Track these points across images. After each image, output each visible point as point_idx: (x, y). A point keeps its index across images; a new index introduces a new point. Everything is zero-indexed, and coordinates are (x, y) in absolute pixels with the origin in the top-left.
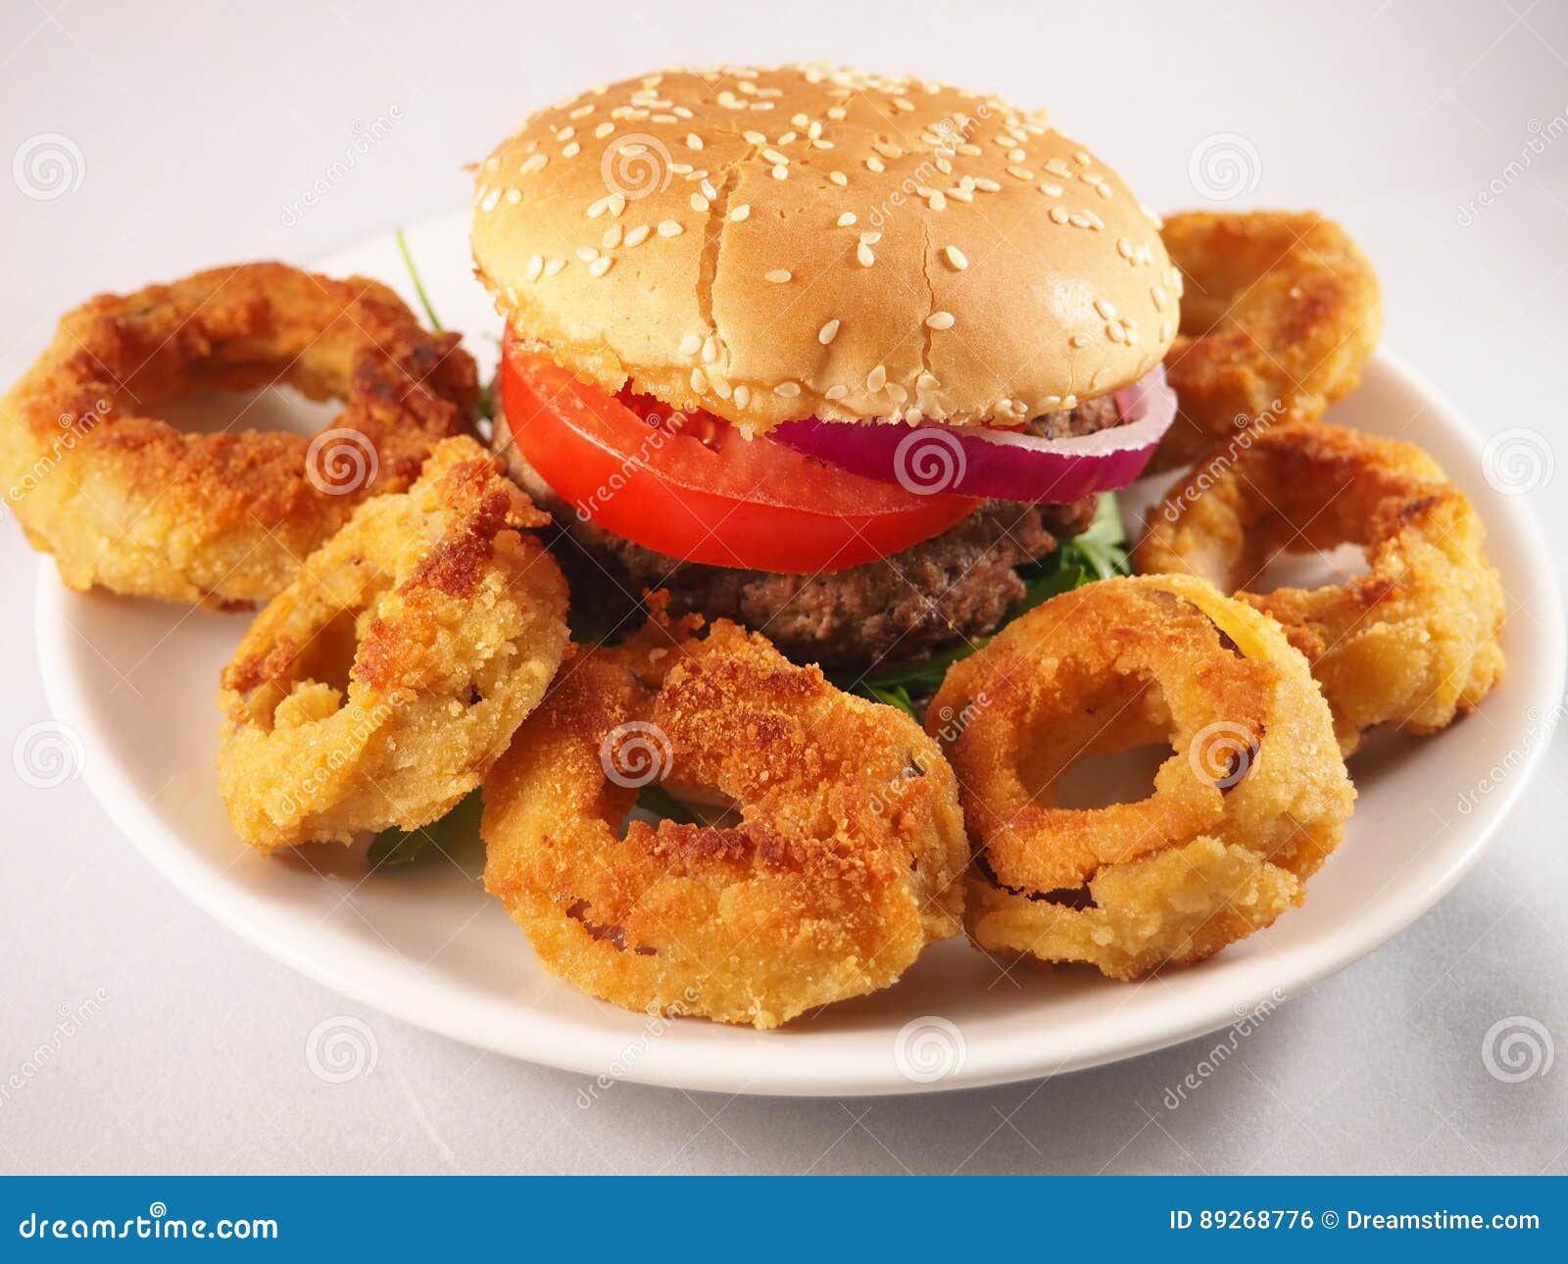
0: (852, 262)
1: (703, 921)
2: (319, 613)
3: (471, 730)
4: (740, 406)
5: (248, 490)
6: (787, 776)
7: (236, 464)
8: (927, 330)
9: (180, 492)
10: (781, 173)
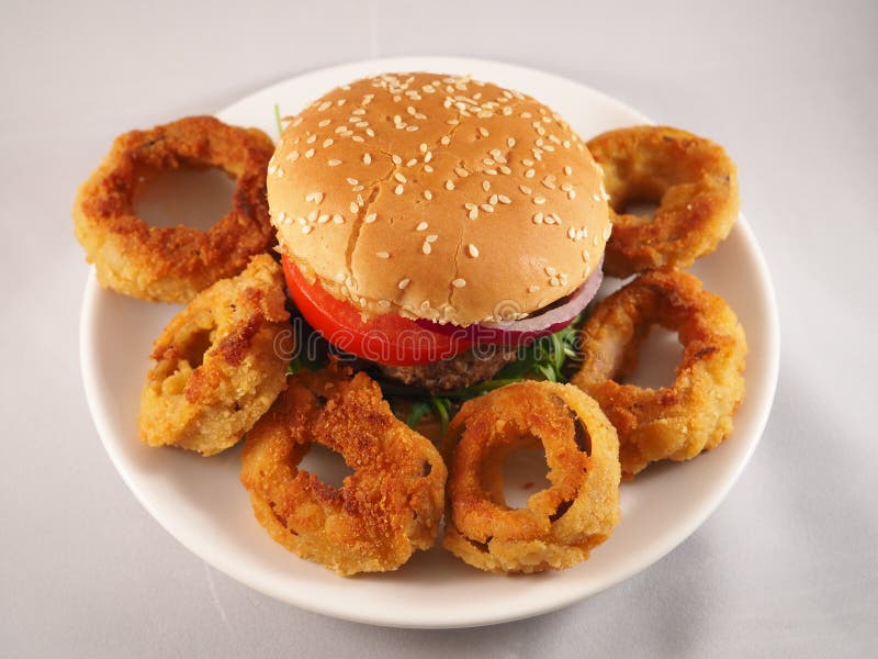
0: (420, 251)
1: (317, 529)
2: (194, 329)
3: (233, 424)
4: (363, 305)
5: (173, 260)
6: (369, 464)
7: (170, 246)
8: (452, 287)
9: (142, 258)
10: (400, 190)
